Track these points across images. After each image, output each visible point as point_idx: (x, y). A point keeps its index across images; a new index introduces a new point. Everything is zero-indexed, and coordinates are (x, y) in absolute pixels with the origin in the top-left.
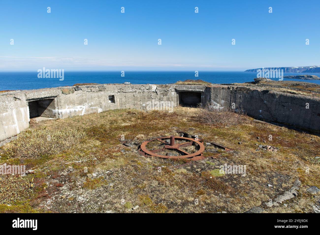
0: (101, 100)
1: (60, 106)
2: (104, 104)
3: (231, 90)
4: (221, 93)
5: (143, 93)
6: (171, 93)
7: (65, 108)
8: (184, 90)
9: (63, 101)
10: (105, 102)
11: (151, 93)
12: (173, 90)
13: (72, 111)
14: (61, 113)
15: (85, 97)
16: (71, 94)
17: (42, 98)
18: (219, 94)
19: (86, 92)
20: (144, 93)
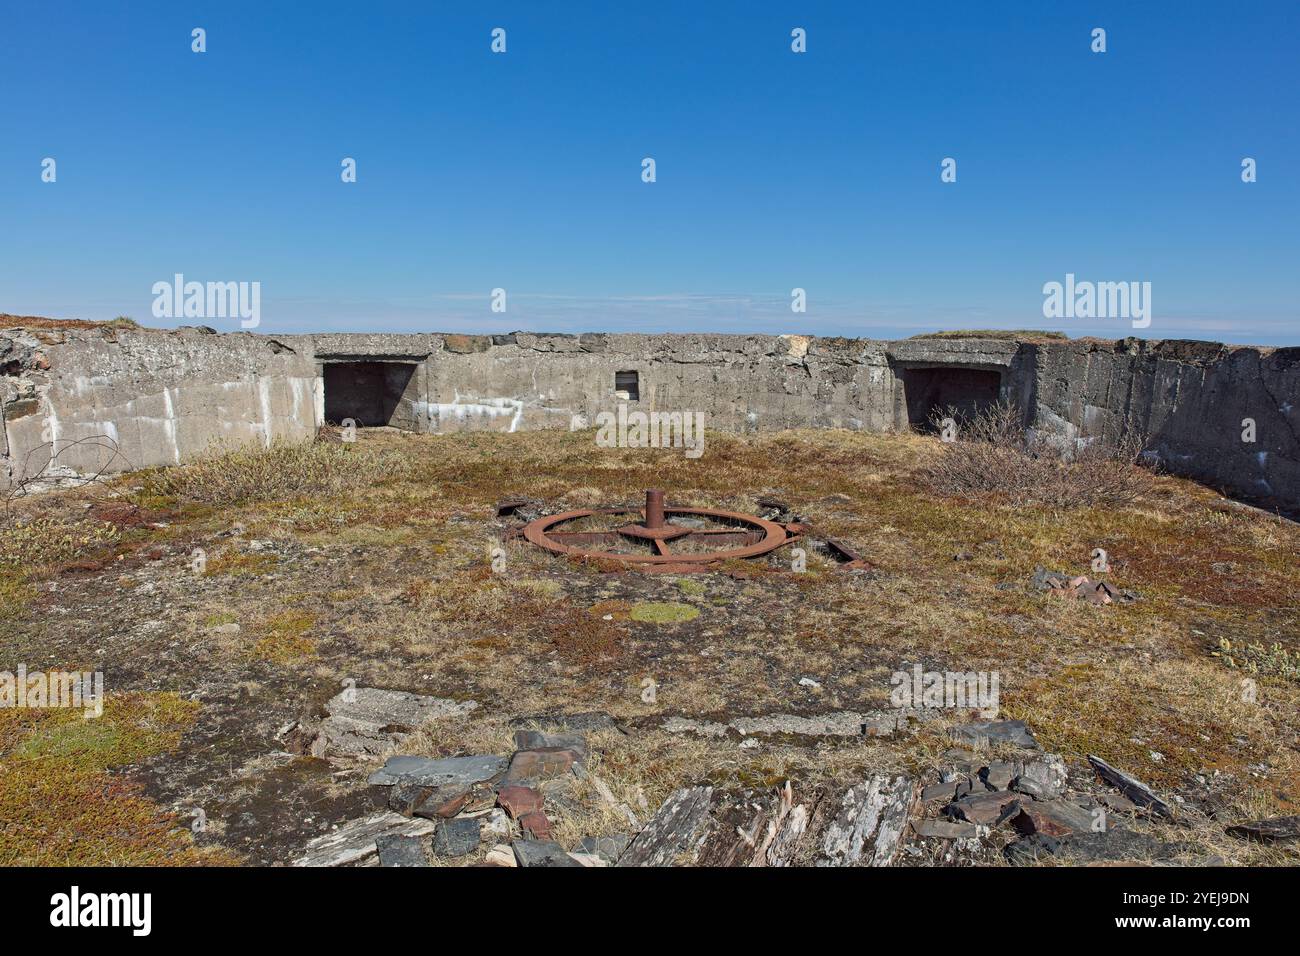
0: (586, 385)
1: (434, 393)
2: (597, 401)
3: (1134, 354)
4: (1086, 373)
5: (751, 367)
6: (867, 372)
7: (449, 401)
8: (923, 362)
9: (444, 376)
10: (600, 394)
11: (782, 370)
12: (879, 358)
13: (476, 413)
14: (437, 415)
15: (526, 370)
16: (476, 356)
17: (368, 356)
18: (1073, 378)
19: (531, 350)
20: (755, 366)
